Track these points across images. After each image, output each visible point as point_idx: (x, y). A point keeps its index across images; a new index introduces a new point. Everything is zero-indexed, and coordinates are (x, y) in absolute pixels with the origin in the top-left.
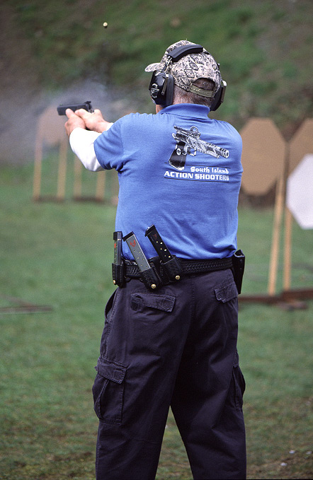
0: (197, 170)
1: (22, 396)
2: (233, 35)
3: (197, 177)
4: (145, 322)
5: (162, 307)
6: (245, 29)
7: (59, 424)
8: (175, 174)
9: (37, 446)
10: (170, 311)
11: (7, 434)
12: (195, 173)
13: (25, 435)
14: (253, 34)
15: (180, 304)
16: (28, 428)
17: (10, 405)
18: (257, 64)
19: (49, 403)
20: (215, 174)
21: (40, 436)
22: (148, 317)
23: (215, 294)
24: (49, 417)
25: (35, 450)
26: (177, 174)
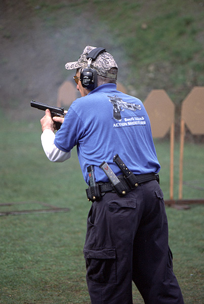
0: (128, 120)
1: (51, 266)
2: (181, 33)
3: (130, 124)
4: (121, 218)
5: (130, 206)
6: (188, 30)
7: (75, 284)
8: (118, 125)
9: (62, 297)
10: (135, 207)
11: (43, 290)
12: (127, 122)
13: (55, 290)
14: (194, 32)
15: (139, 202)
16: (56, 286)
17: (44, 271)
18: (197, 52)
19: (69, 270)
20: (137, 121)
21: (64, 291)
22: (122, 214)
23: (156, 194)
24: (70, 279)
25: (61, 300)
26: (120, 124)
